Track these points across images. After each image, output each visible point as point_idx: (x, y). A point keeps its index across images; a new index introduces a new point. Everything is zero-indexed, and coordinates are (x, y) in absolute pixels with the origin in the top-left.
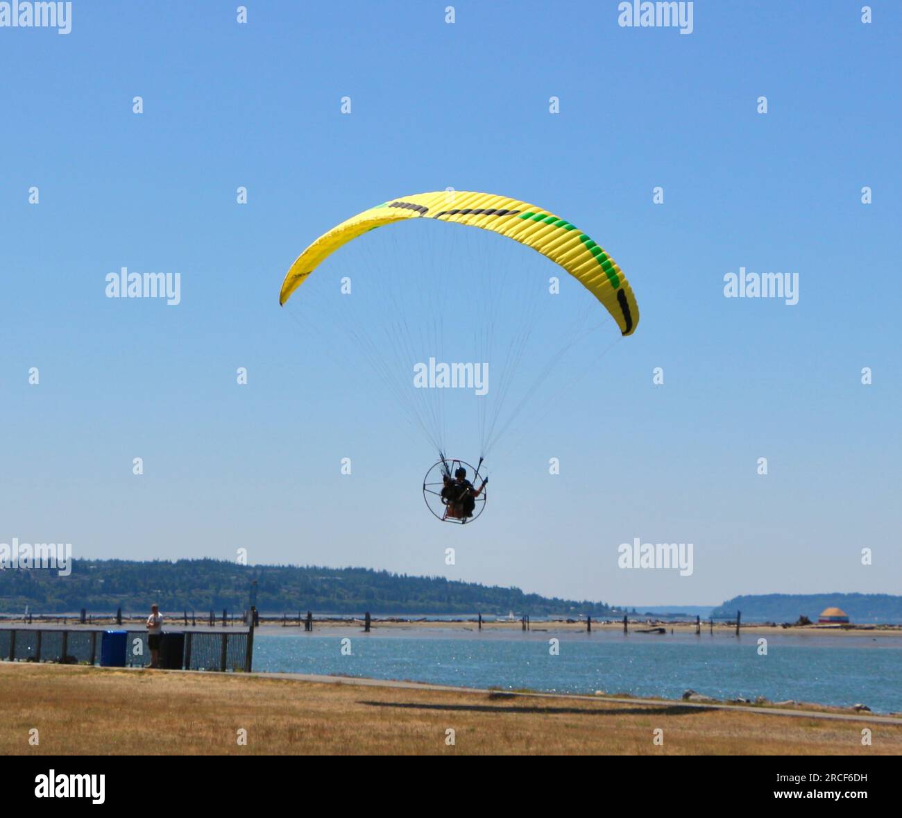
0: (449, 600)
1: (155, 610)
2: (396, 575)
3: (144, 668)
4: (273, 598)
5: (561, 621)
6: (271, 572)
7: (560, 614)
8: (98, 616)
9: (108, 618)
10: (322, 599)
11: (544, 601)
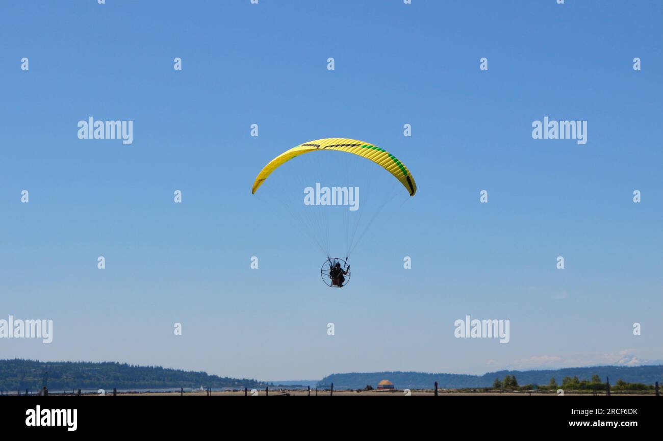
0: (164, 380)
2: (132, 366)
4: (58, 381)
5: (229, 391)
6: (57, 366)
7: (230, 387)
10: (88, 381)
11: (220, 379)
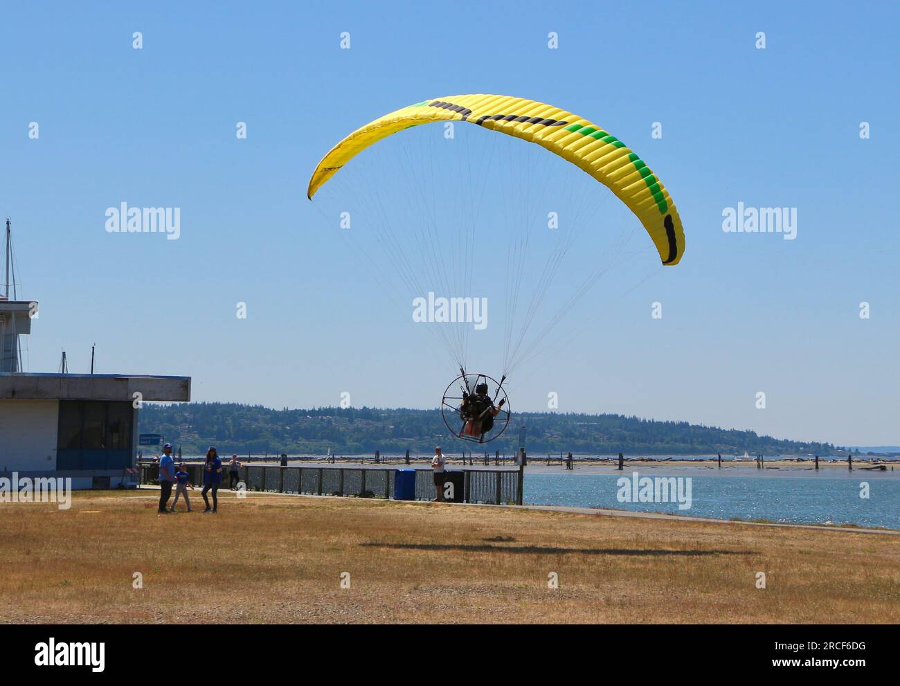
0: (692, 443)
1: (438, 452)
2: (644, 421)
4: (538, 441)
5: (792, 460)
6: (536, 418)
7: (792, 454)
8: (389, 457)
9: (398, 459)
10: (581, 442)
11: (776, 442)
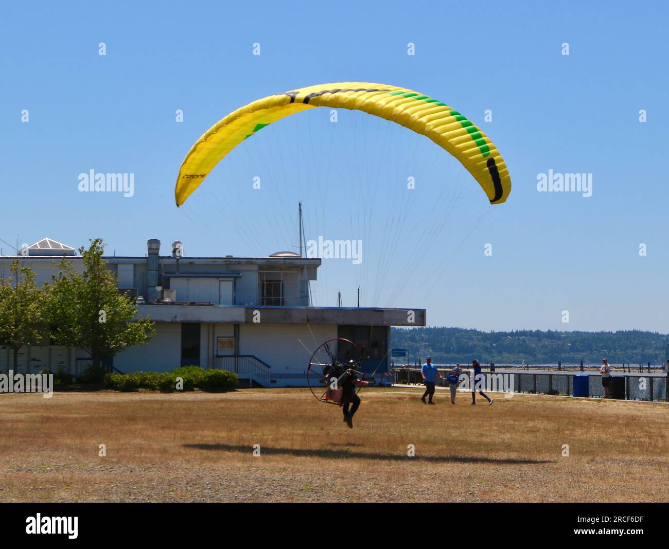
1: (605, 362)
3: (600, 398)
8: (568, 366)
